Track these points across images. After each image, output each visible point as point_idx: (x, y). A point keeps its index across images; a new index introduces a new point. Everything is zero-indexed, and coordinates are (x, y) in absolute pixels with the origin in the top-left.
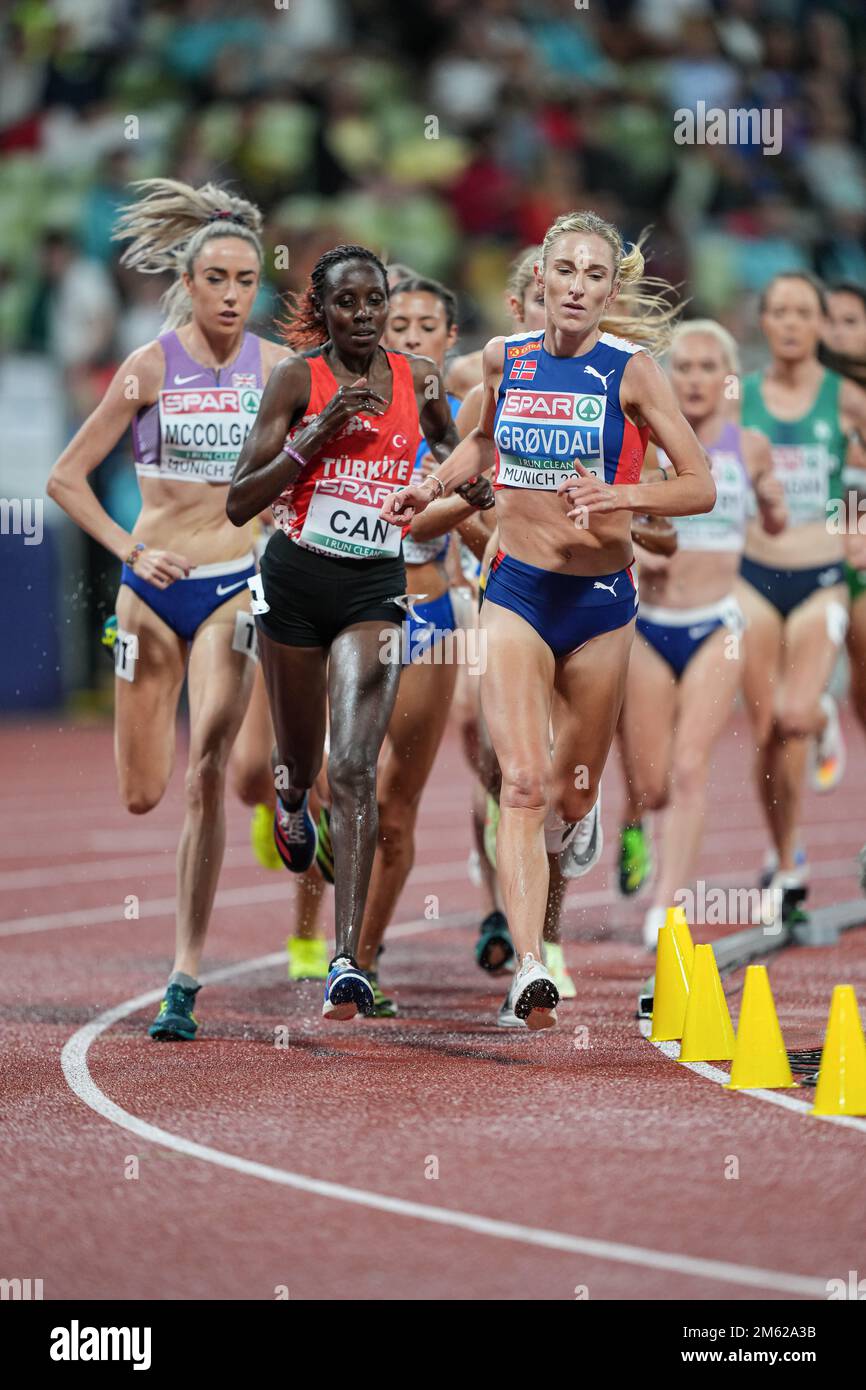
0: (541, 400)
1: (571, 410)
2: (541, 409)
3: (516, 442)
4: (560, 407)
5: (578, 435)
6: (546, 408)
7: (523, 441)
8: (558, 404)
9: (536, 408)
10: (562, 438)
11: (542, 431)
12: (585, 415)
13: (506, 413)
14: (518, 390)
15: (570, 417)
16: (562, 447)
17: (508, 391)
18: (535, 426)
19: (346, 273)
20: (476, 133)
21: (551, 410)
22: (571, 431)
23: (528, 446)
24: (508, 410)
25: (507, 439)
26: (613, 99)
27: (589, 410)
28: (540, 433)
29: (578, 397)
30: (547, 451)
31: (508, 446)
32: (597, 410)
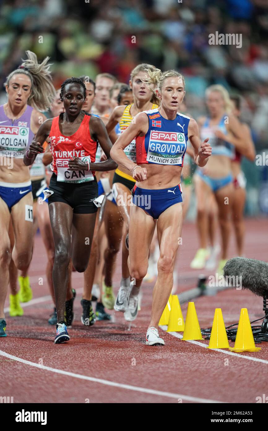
0: (168, 135)
1: (176, 138)
2: (167, 138)
3: (157, 149)
4: (173, 137)
5: (179, 146)
6: (169, 138)
7: (160, 149)
8: (172, 136)
9: (166, 138)
10: (174, 147)
11: (168, 145)
12: (180, 140)
13: (152, 139)
14: (157, 131)
15: (176, 141)
16: (173, 150)
17: (151, 131)
18: (165, 144)
19: (71, 87)
20: (106, 43)
21: (170, 138)
22: (177, 145)
23: (162, 150)
24: (153, 137)
25: (154, 148)
26: (147, 33)
27: (181, 138)
28: (167, 146)
29: (178, 133)
30: (168, 151)
31: (154, 150)
32: (183, 139)
